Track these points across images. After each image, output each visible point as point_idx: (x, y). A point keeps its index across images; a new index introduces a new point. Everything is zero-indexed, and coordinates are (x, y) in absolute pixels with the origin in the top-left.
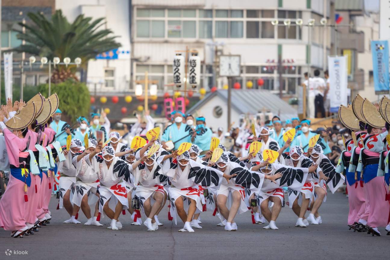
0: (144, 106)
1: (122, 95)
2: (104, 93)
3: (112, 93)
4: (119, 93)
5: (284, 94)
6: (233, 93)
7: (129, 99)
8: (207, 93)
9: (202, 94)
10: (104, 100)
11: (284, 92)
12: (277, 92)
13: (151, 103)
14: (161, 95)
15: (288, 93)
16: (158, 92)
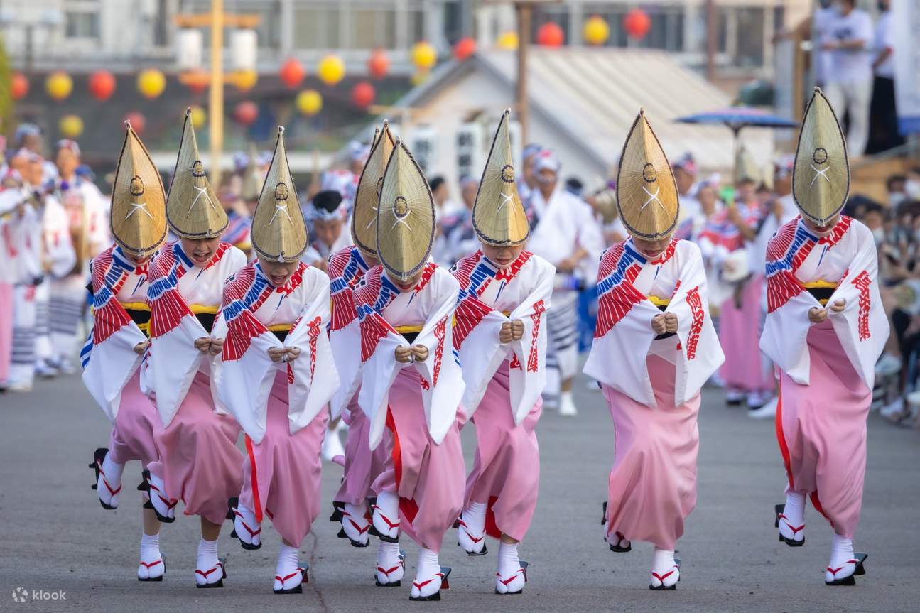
0: (206, 107)
1: (126, 68)
2: (61, 60)
3: (88, 60)
4: (117, 59)
5: (722, 66)
6: (537, 61)
7: (153, 82)
8: (440, 61)
9: (422, 68)
10: (61, 85)
11: (722, 59)
12: (696, 58)
13: (233, 97)
14: (271, 67)
15: (737, 63)
16: (259, 60)
